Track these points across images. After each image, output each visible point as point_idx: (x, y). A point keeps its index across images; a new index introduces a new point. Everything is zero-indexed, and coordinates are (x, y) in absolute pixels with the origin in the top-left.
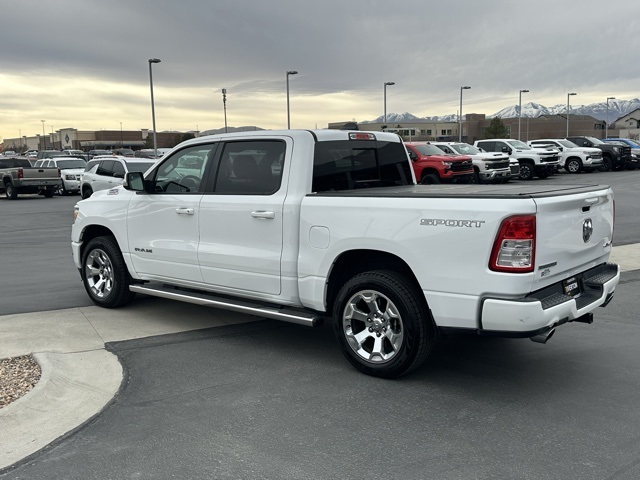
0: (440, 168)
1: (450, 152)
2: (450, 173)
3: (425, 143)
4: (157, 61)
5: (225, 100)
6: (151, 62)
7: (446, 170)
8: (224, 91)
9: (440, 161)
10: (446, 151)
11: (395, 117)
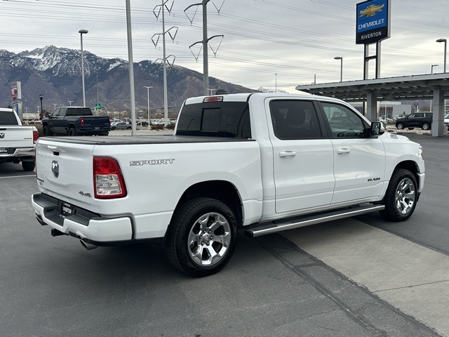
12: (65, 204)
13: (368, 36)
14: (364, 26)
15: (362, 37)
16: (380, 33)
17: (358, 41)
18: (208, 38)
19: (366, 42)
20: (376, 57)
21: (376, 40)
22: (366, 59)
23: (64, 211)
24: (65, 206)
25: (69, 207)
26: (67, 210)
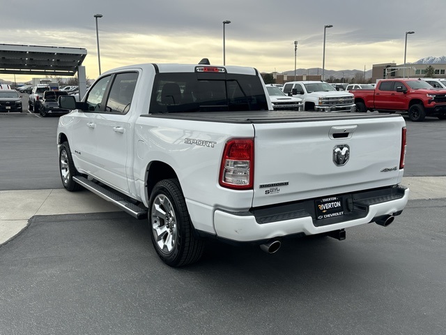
0: (425, 99)
1: (440, 86)
2: (433, 104)
3: (417, 79)
4: (228, 22)
5: (296, 49)
6: (224, 23)
7: (430, 101)
8: (296, 43)
9: (425, 94)
10: (435, 86)
11: (433, 60)
12: (324, 200)
23: (323, 210)
24: (324, 203)
25: (334, 201)
26: (328, 206)
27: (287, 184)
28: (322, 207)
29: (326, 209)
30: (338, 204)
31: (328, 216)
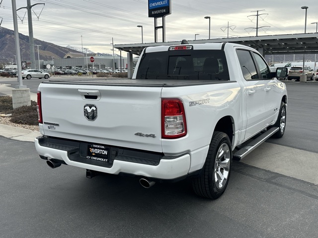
12: (94, 146)
13: (156, 12)
14: (154, 5)
15: (153, 13)
16: (165, 11)
17: (150, 15)
18: (32, 5)
19: (156, 16)
20: (162, 27)
21: (162, 15)
22: (156, 28)
23: (93, 153)
24: (95, 148)
25: (102, 149)
26: (98, 151)
27: (57, 125)
28: (92, 150)
29: (95, 153)
30: (106, 152)
31: (95, 158)
